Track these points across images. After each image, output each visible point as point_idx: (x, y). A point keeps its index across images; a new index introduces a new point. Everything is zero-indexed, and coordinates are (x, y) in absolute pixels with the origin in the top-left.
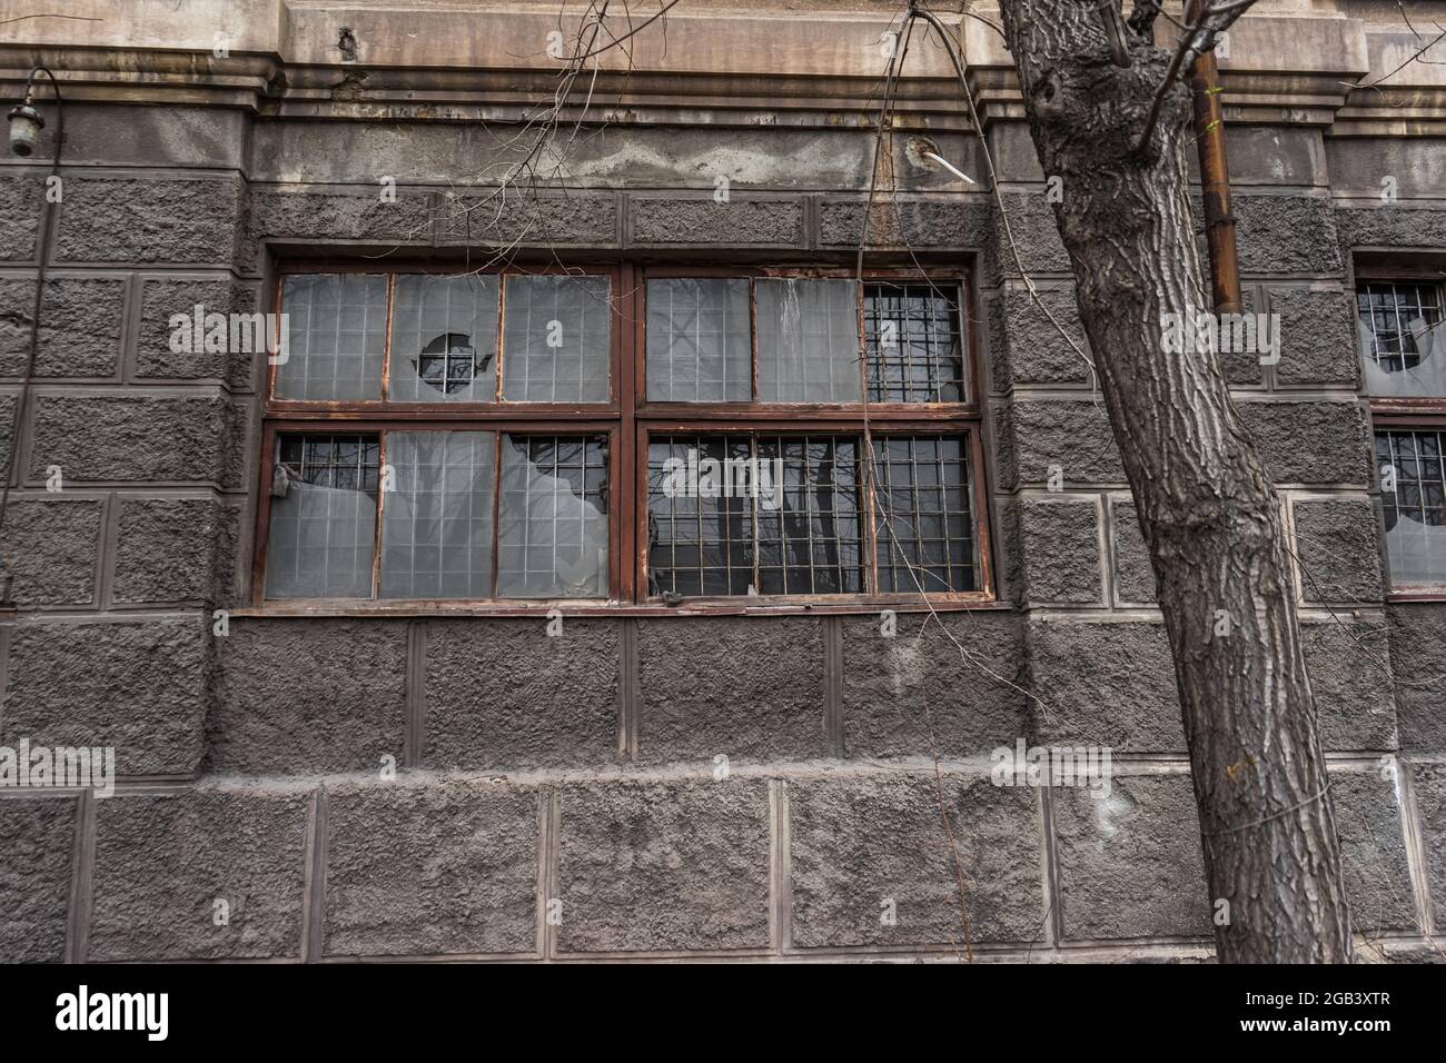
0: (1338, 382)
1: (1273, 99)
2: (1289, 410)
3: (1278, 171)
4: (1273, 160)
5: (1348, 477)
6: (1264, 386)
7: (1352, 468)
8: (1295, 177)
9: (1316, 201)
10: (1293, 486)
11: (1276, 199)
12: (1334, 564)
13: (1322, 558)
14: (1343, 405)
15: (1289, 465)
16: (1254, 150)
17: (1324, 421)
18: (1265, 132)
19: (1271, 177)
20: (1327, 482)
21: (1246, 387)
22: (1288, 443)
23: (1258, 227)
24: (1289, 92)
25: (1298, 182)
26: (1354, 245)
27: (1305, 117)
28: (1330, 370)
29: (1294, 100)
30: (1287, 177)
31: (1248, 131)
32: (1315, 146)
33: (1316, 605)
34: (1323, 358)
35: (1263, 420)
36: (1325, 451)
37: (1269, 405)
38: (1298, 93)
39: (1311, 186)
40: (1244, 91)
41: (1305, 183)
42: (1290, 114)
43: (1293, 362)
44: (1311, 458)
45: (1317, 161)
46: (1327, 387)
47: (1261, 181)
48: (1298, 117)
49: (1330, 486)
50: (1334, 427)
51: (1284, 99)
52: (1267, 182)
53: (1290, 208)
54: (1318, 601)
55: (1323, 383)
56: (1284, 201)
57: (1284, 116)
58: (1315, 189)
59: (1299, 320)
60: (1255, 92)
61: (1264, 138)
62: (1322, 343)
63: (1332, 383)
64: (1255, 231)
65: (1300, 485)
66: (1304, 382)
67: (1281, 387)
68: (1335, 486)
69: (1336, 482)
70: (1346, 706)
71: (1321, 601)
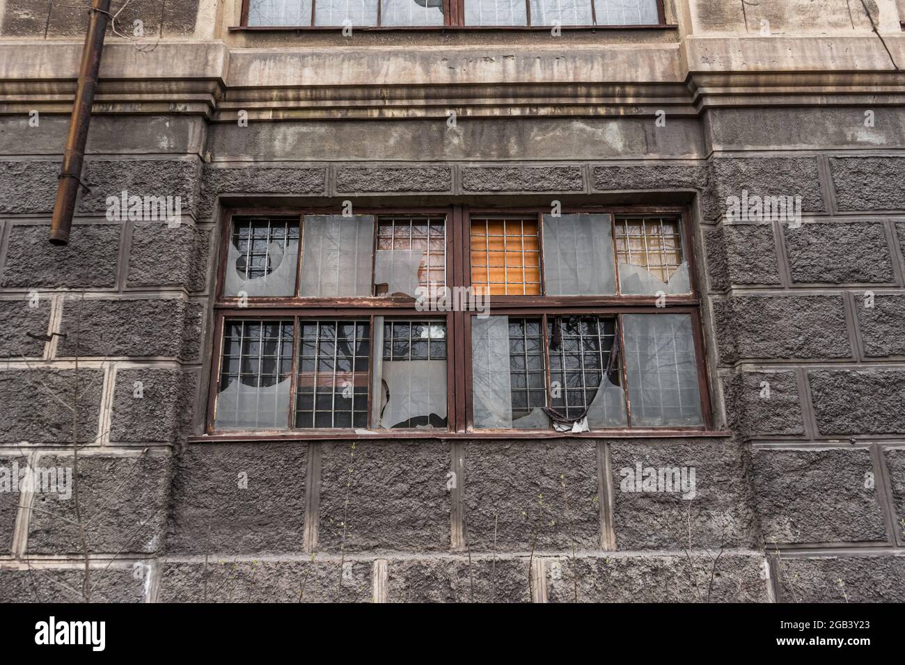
0: (169, 285)
1: (161, 97)
2: (127, 305)
3: (164, 144)
4: (161, 136)
5: (161, 352)
6: (116, 289)
7: (166, 345)
8: (175, 148)
9: (185, 163)
10: (120, 358)
11: (157, 163)
12: (137, 414)
13: (129, 410)
14: (169, 301)
15: (119, 344)
16: (150, 130)
17: (153, 313)
18: (161, 119)
19: (159, 148)
20: (146, 356)
21: (103, 289)
22: (122, 328)
23: (138, 181)
24: (171, 92)
25: (176, 151)
26: (221, 193)
27: (186, 108)
28: (165, 277)
29: (175, 97)
30: (169, 148)
31: (148, 119)
32: (194, 128)
33: (117, 444)
34: (161, 269)
35: (108, 313)
36: (149, 334)
37: (114, 302)
38: (178, 92)
39: (186, 154)
40: (140, 92)
41: (181, 151)
42: (175, 107)
43: (140, 272)
44: (137, 339)
45: (193, 137)
46: (162, 289)
47: (150, 151)
48: (180, 108)
49: (148, 358)
50: (159, 317)
51: (168, 97)
52: (154, 151)
53: (165, 168)
54: (119, 441)
55: (159, 286)
56: (162, 164)
57: (171, 108)
58: (188, 156)
59: (151, 242)
60: (148, 92)
61: (159, 123)
62: (164, 258)
63: (166, 286)
64: (136, 184)
65: (126, 358)
66: (145, 285)
67: (128, 290)
68: (151, 358)
69: (152, 355)
70: (121, 519)
71: (120, 440)
